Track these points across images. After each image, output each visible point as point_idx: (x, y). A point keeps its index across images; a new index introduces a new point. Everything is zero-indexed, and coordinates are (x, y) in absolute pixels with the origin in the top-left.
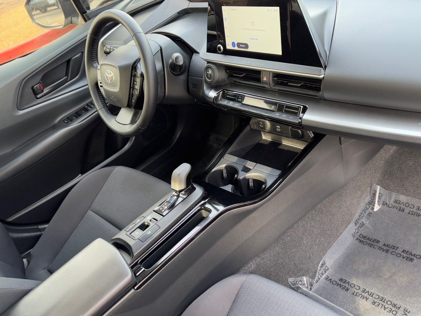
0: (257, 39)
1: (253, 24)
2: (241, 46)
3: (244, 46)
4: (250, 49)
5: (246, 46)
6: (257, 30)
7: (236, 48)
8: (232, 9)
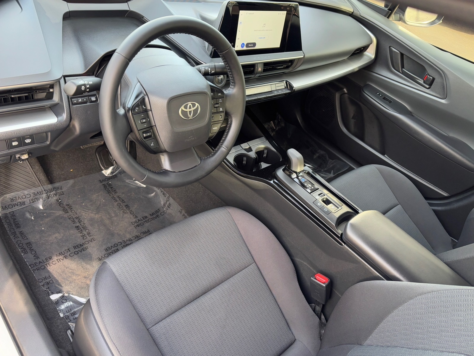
0: (264, 38)
1: (264, 25)
2: (249, 45)
3: (252, 45)
4: (257, 47)
5: (254, 44)
6: (266, 30)
7: (245, 48)
8: (250, 13)
